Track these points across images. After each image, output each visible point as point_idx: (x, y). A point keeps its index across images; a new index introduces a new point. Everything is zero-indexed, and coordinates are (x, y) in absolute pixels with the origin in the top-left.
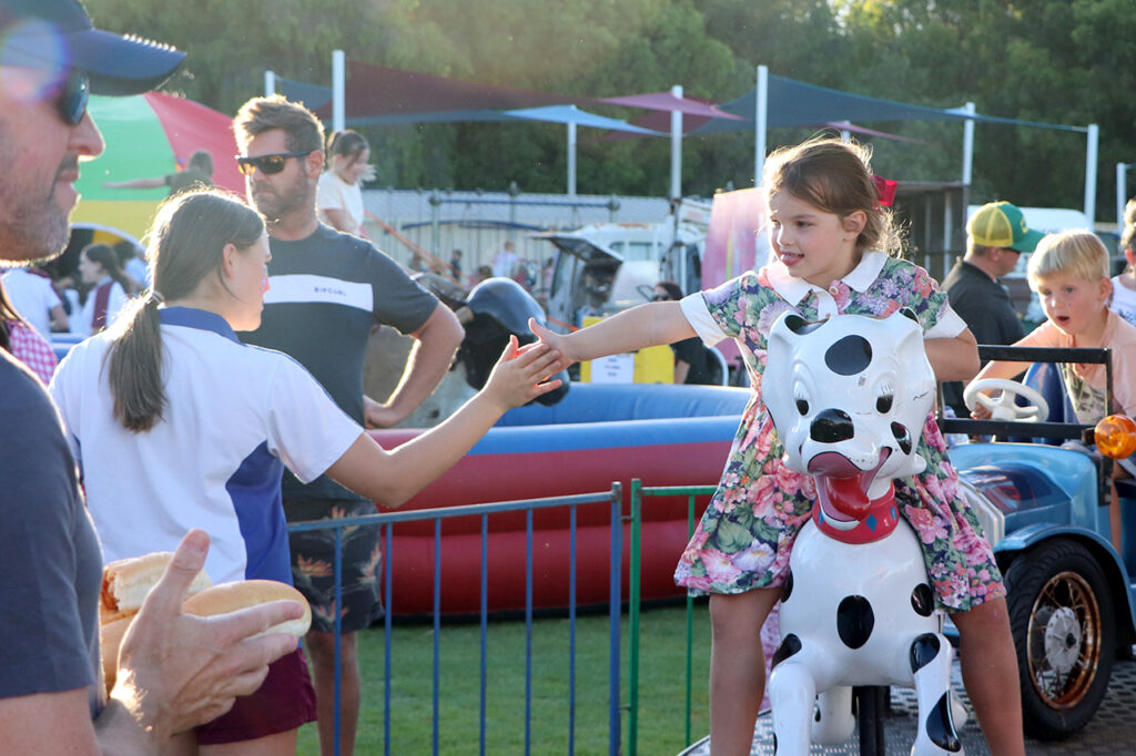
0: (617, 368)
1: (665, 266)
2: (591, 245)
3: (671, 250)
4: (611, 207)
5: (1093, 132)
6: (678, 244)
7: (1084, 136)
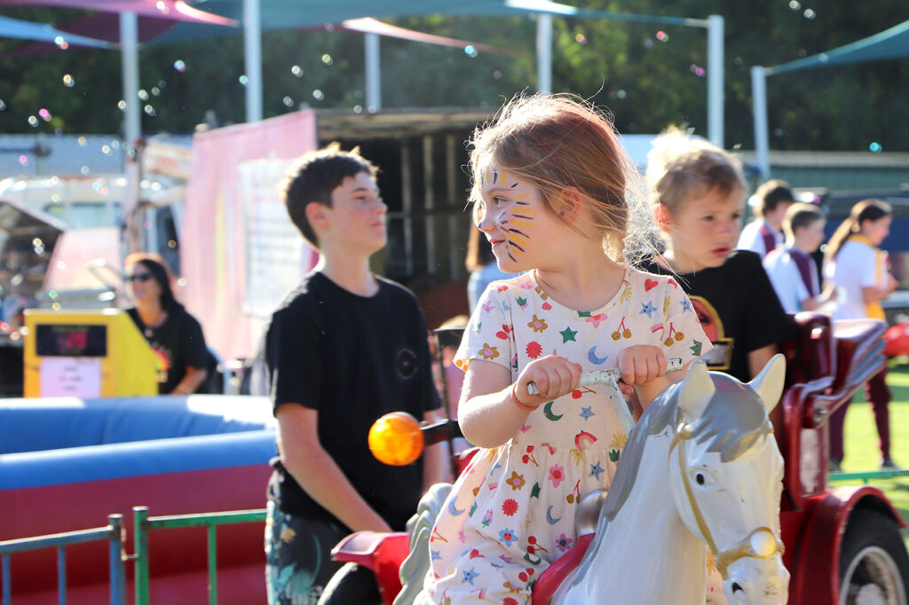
0: (78, 379)
1: (127, 234)
2: (15, 209)
3: (134, 213)
4: (38, 152)
5: (716, 26)
6: (143, 204)
7: (704, 33)
